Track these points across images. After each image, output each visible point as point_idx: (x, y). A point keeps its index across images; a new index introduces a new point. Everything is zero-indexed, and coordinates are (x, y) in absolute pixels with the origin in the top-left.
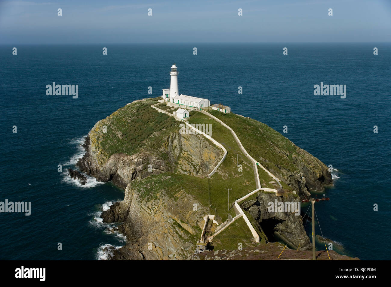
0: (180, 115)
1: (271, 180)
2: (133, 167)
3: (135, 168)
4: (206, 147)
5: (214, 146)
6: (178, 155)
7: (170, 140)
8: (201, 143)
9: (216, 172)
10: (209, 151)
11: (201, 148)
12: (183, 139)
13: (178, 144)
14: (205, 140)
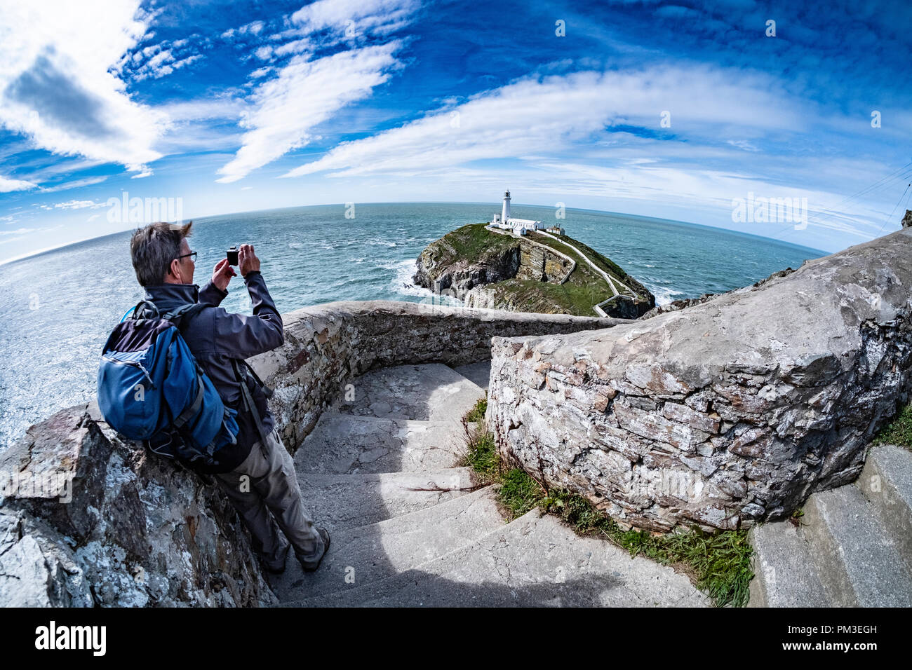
0: (517, 233)
1: (625, 291)
2: (469, 279)
3: (471, 281)
4: (550, 259)
5: (559, 257)
6: (515, 269)
7: (509, 254)
8: (544, 255)
9: (567, 280)
10: (554, 263)
11: (544, 260)
12: (522, 253)
13: (516, 258)
14: (549, 251)
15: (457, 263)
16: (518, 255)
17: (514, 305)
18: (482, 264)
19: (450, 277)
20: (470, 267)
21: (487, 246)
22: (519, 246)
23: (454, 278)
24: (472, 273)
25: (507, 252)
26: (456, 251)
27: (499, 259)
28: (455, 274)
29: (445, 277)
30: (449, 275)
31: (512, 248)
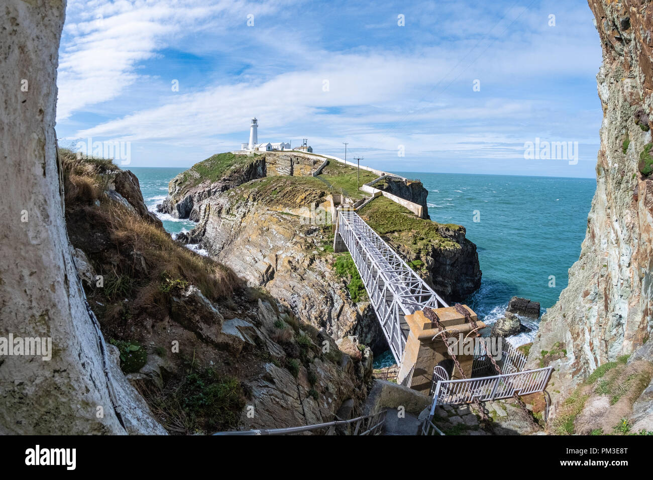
0: (263, 151)
4: (298, 163)
5: (308, 159)
7: (253, 166)
8: (291, 160)
9: (320, 173)
10: (302, 166)
11: (292, 166)
12: (268, 165)
13: (261, 171)
14: (295, 156)
15: (200, 185)
16: (264, 168)
17: (254, 200)
18: (225, 180)
19: (191, 199)
20: (212, 185)
21: (231, 165)
22: (265, 158)
23: (195, 199)
25: (251, 165)
26: (201, 174)
27: (243, 173)
28: (197, 194)
29: (187, 199)
30: (190, 196)
31: (257, 161)
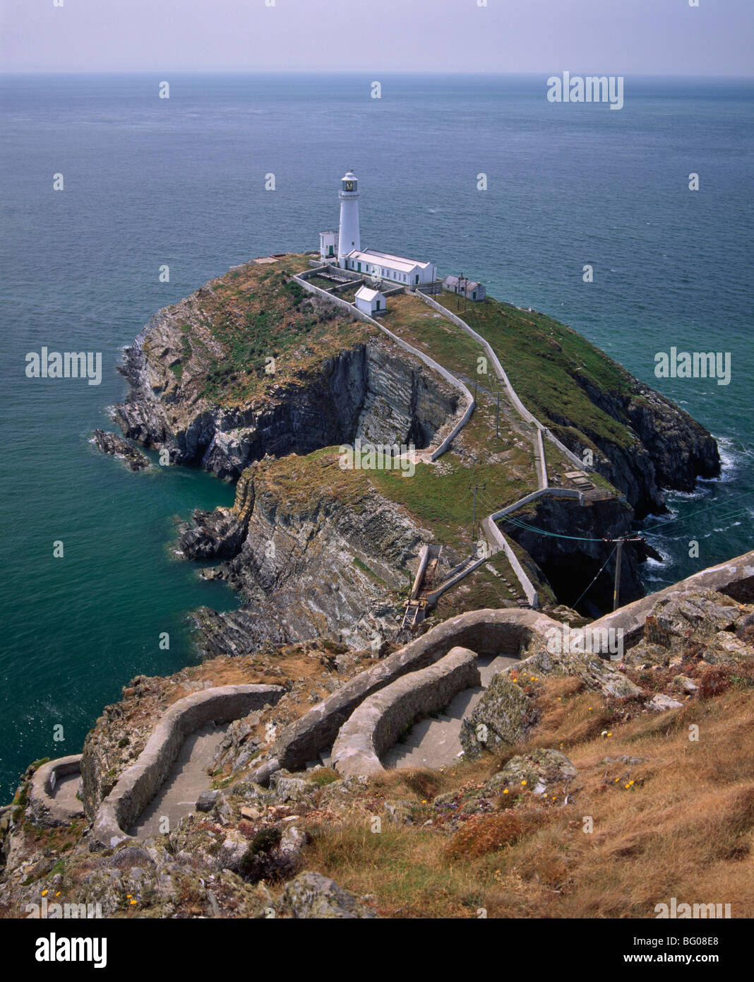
0: (363, 305)
1: (572, 470)
2: (251, 429)
3: (256, 433)
4: (425, 386)
5: (444, 384)
6: (358, 402)
7: (340, 365)
8: (413, 376)
9: (449, 448)
10: (432, 397)
11: (414, 388)
12: (371, 365)
13: (358, 377)
14: (423, 368)
16: (363, 369)
17: (327, 513)
19: (209, 419)
20: (255, 398)
22: (365, 347)
23: (218, 423)
24: (259, 413)
25: (336, 362)
27: (318, 381)
28: (221, 414)
29: (199, 419)
30: (207, 414)
31: (349, 353)
